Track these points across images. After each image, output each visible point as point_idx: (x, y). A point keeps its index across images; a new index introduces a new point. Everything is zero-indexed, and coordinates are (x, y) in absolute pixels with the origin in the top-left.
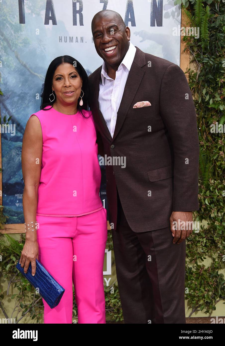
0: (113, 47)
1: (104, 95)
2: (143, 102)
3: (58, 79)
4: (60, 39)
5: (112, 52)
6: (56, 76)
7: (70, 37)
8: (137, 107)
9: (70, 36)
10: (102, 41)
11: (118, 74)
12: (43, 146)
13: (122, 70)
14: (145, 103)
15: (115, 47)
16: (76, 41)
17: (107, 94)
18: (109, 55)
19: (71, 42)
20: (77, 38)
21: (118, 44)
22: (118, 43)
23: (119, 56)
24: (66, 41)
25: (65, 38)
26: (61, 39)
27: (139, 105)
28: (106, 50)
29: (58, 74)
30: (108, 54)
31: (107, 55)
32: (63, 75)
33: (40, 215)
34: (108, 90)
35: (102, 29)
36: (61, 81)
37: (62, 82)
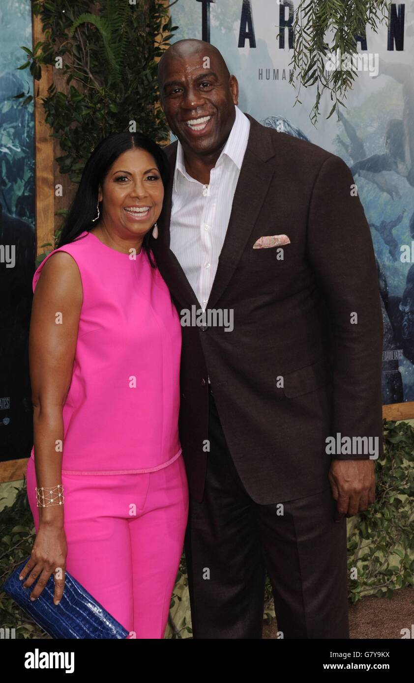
0: (205, 118)
1: (183, 215)
2: (276, 237)
3: (120, 180)
4: (260, 74)
5: (203, 126)
6: (117, 172)
7: (274, 70)
8: (263, 246)
9: (274, 68)
10: (183, 104)
11: (214, 173)
12: (80, 320)
13: (222, 167)
14: (279, 240)
15: (208, 118)
16: (283, 78)
17: (189, 214)
18: (196, 133)
19: (276, 79)
20: (284, 71)
21: (216, 113)
22: (215, 110)
23: (217, 138)
24: (268, 78)
25: (268, 71)
26: (262, 74)
27: (264, 242)
28: (191, 122)
29: (122, 169)
30: (195, 130)
31: (193, 132)
32: (132, 173)
33: (70, 473)
34: (191, 206)
35: (184, 79)
36: (126, 184)
37: (127, 187)
